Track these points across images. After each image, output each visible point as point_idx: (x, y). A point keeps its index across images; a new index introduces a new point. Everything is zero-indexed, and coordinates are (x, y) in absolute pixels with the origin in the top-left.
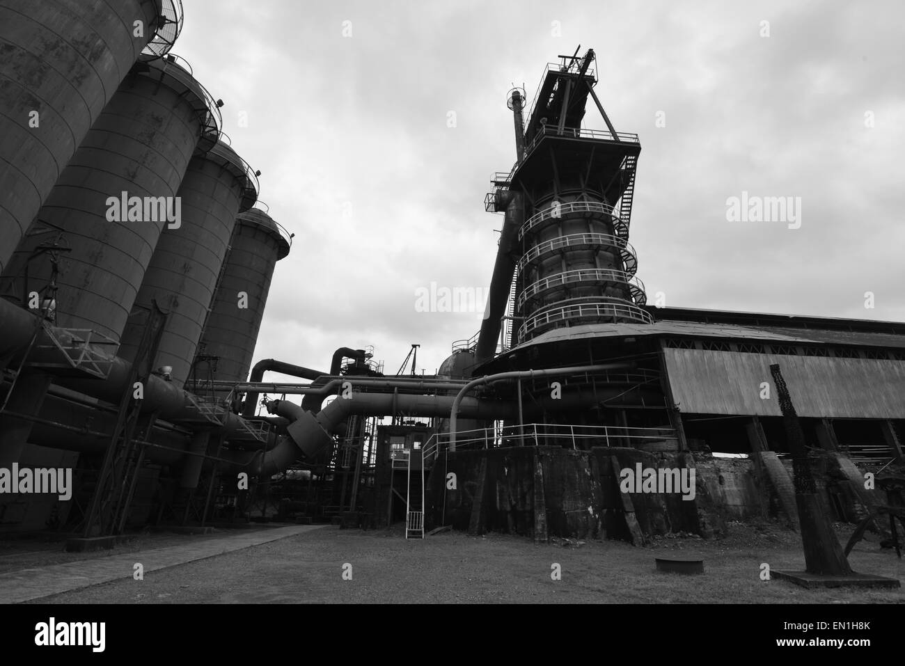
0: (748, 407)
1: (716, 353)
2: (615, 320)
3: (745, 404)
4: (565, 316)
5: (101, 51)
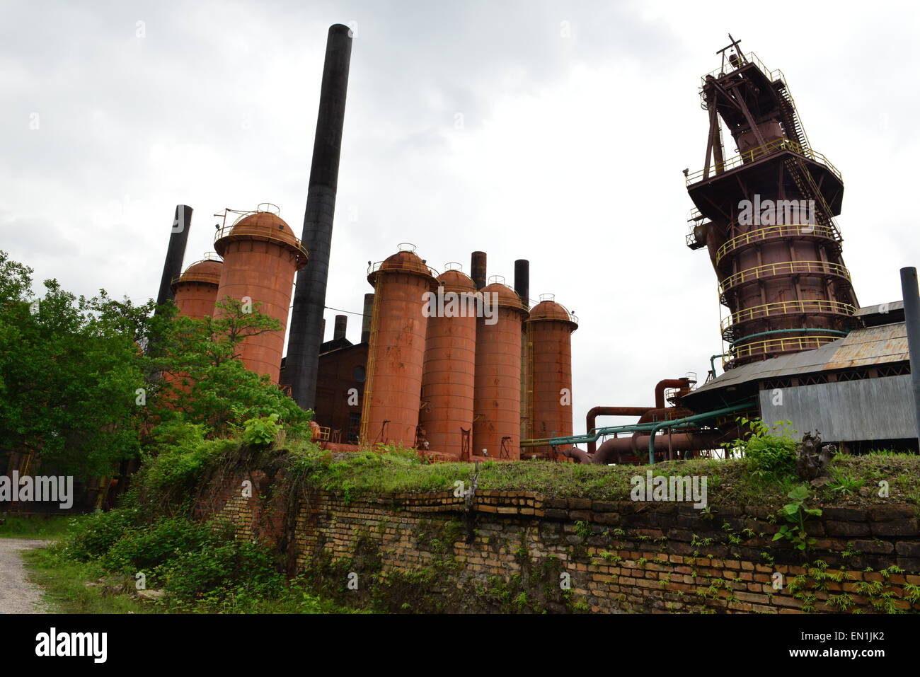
0: (836, 436)
1: (810, 387)
2: (765, 357)
3: (834, 432)
4: (752, 353)
5: (413, 323)
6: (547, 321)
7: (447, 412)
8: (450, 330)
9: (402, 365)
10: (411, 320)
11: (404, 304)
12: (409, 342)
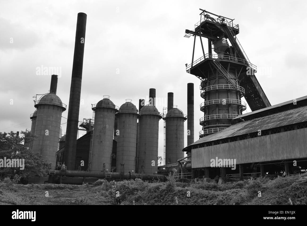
5: (106, 126)
6: (171, 117)
7: (122, 157)
8: (124, 127)
9: (102, 142)
10: (105, 125)
11: (102, 119)
12: (104, 133)
